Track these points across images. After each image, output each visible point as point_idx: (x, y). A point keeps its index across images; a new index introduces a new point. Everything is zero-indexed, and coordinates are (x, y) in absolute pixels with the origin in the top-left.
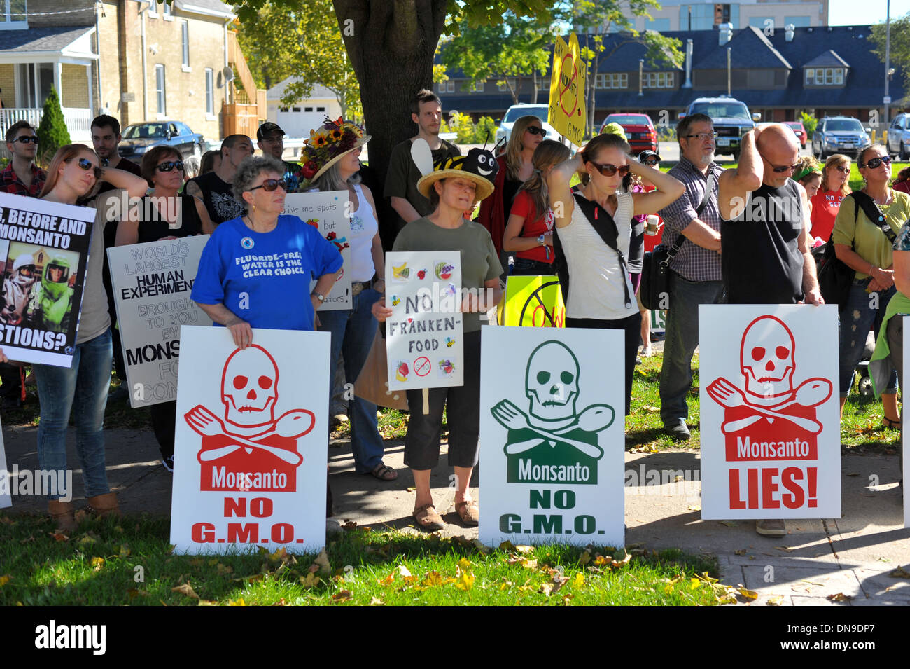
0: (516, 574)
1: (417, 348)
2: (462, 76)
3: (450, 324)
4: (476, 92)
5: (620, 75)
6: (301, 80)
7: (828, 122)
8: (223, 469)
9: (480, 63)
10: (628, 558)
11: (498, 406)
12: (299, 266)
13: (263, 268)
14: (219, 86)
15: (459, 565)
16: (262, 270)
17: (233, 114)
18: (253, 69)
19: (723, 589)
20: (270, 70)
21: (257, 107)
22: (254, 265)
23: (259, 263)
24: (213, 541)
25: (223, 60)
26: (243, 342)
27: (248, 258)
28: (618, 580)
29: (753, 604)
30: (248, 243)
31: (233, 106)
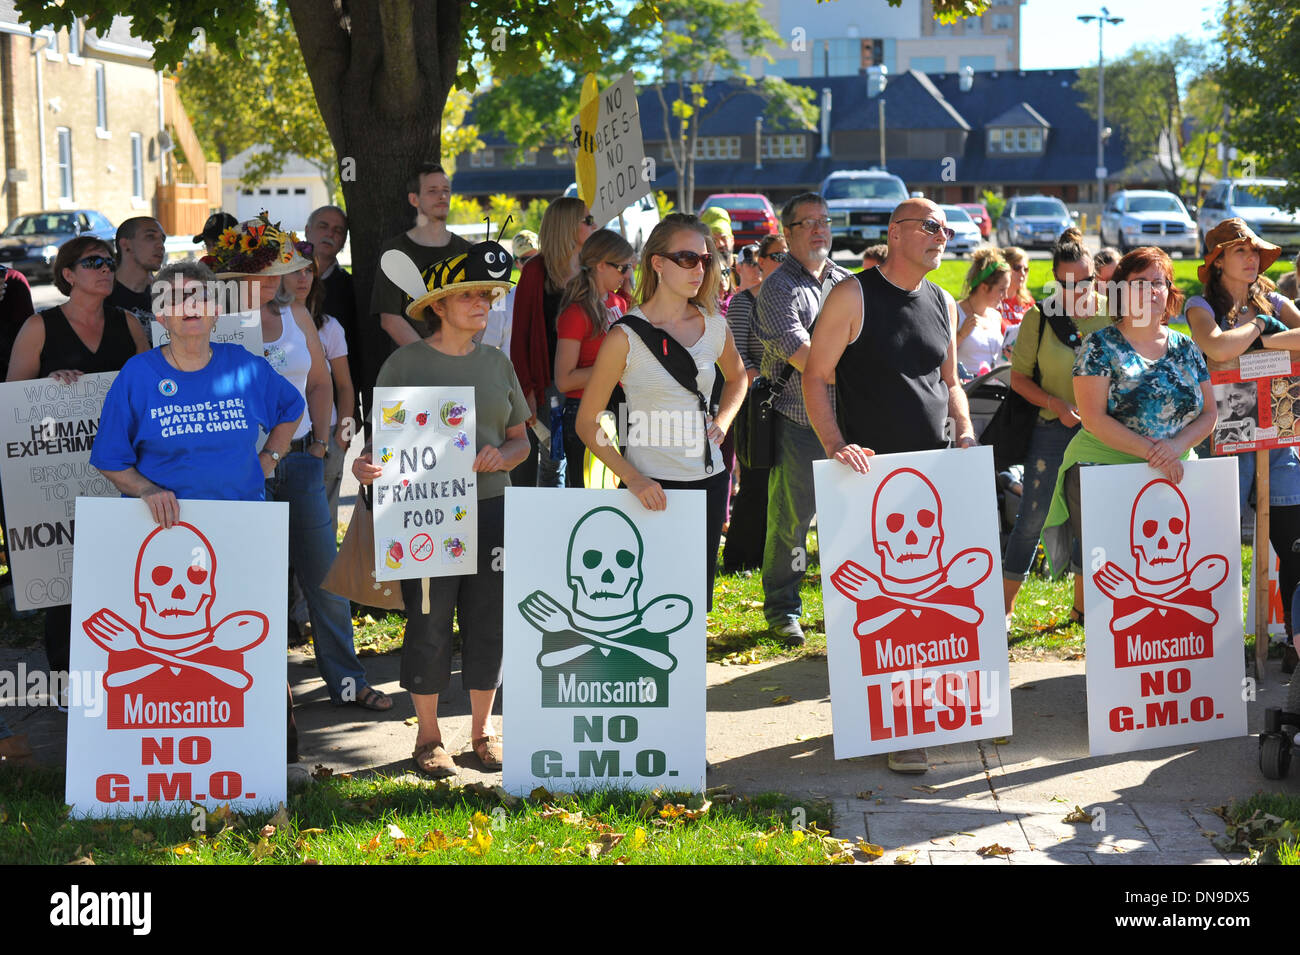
0: (551, 832)
1: (415, 522)
2: (504, 142)
3: (460, 488)
4: (524, 165)
5: (729, 140)
6: (268, 149)
7: (1019, 204)
8: (140, 697)
9: (528, 124)
10: (707, 806)
11: (528, 600)
12: (241, 419)
13: (189, 422)
14: (151, 157)
15: (473, 822)
16: (188, 426)
17: (172, 198)
18: (200, 134)
19: (836, 844)
20: (224, 136)
21: (206, 189)
22: (176, 418)
23: (184, 416)
24: (127, 800)
25: (156, 119)
26: (167, 519)
27: (169, 410)
28: (692, 836)
29: (876, 863)
30: (168, 387)
31: (171, 187)
